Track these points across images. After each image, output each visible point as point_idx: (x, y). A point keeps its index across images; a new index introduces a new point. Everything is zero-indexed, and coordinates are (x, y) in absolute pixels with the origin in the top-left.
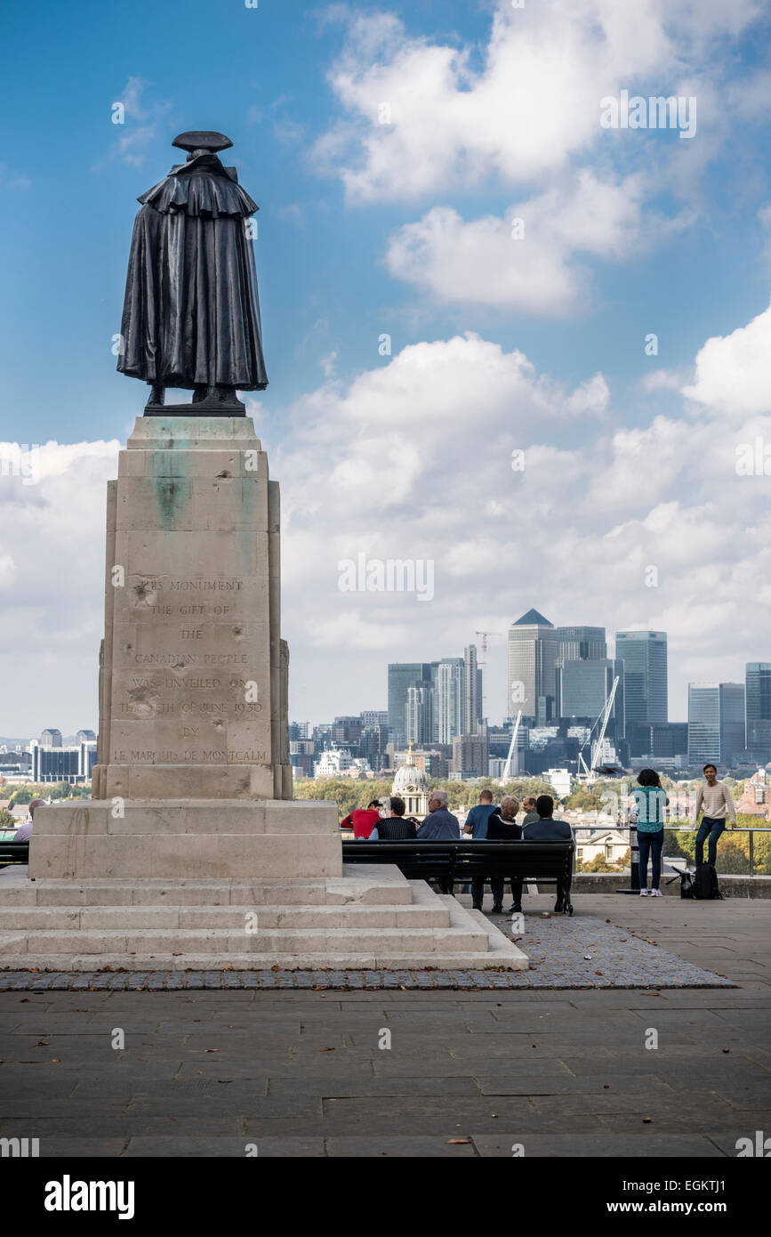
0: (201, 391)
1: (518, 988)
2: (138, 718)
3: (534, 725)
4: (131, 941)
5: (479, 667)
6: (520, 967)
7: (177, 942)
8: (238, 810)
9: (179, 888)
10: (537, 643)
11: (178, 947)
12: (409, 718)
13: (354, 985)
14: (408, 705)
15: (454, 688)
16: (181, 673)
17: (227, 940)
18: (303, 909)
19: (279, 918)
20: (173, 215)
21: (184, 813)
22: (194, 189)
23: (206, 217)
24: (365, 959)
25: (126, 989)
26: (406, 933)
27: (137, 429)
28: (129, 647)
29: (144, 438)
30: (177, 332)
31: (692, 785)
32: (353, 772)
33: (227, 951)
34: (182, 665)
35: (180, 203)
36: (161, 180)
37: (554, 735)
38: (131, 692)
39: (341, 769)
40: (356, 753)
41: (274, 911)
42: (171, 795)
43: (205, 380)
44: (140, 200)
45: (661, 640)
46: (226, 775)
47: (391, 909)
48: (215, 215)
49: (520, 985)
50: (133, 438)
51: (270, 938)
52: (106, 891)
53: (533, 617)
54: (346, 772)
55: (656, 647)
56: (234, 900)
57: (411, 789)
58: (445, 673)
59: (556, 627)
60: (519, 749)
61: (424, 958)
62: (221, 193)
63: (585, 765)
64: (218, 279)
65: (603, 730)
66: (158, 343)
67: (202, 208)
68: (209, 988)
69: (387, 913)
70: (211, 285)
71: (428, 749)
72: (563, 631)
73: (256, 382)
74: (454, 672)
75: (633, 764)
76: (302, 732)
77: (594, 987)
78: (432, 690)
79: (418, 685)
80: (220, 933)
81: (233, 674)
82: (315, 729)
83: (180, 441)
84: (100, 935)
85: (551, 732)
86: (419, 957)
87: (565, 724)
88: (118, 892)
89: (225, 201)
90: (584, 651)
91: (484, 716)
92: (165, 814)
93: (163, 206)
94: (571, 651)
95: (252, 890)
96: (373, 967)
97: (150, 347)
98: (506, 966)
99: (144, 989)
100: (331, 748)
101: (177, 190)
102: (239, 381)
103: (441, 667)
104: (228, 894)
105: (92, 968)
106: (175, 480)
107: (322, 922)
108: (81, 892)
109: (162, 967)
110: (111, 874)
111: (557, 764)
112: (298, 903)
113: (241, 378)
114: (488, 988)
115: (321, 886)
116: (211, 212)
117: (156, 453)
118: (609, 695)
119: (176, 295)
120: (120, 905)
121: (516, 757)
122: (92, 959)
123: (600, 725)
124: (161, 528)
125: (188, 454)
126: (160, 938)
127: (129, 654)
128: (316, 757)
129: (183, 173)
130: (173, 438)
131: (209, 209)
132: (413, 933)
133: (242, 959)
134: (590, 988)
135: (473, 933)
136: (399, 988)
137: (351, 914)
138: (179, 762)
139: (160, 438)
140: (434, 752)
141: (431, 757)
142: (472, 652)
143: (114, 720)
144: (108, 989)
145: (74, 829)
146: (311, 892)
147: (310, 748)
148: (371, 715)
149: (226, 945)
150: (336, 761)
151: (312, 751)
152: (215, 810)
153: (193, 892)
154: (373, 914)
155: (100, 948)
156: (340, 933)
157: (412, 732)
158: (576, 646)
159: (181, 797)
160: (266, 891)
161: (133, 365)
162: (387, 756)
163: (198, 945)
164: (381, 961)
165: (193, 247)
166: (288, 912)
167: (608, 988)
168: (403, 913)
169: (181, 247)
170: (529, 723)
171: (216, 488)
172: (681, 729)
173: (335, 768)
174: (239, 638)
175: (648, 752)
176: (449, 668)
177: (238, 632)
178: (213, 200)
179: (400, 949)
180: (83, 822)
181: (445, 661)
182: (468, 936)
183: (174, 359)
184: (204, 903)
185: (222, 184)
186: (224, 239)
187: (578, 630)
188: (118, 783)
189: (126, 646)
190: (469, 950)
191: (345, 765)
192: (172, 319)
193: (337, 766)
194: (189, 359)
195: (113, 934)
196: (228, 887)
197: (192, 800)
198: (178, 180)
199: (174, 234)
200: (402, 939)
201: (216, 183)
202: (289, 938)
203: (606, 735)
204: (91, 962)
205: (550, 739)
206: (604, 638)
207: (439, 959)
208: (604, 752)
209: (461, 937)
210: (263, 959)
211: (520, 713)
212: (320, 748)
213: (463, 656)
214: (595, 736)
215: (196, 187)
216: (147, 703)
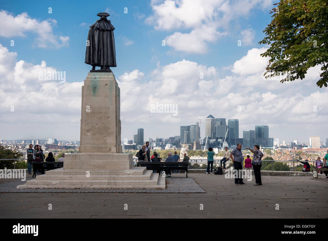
0: (102, 67)
1: (159, 193)
2: (88, 136)
3: (211, 139)
4: (82, 183)
5: (199, 127)
6: (163, 188)
7: (92, 183)
8: (107, 155)
9: (94, 171)
10: (211, 122)
11: (92, 184)
12: (185, 137)
13: (124, 192)
14: (184, 135)
15: (194, 131)
16: (97, 126)
17: (102, 182)
18: (119, 176)
19: (114, 178)
20: (96, 30)
21: (96, 156)
22: (101, 25)
23: (103, 30)
24: (130, 187)
25: (76, 193)
26: (140, 181)
27: (88, 75)
28: (86, 121)
29: (90, 77)
30: (97, 55)
31: (244, 151)
32: (173, 148)
33: (102, 185)
34: (97, 125)
35: (98, 28)
36: (94, 23)
37: (215, 141)
38: (86, 130)
39: (170, 148)
40: (174, 144)
41: (113, 176)
42: (94, 152)
43: (103, 65)
44: (90, 27)
45: (237, 121)
46: (106, 148)
47: (138, 176)
48: (105, 30)
49: (160, 192)
50: (88, 77)
51: (111, 182)
52: (78, 172)
53: (211, 116)
54: (171, 149)
55: (236, 123)
56: (105, 174)
57: (184, 152)
58: (192, 128)
59: (215, 118)
60: (208, 144)
61: (143, 187)
62: (107, 26)
63: (221, 147)
64: (106, 44)
65: (225, 140)
66: (93, 57)
67: (102, 28)
68: (94, 193)
69: (137, 177)
70: (104, 45)
71: (189, 144)
72: (217, 119)
73: (114, 65)
74: (194, 128)
75: (231, 147)
76: (162, 140)
77: (176, 193)
78: (189, 131)
79: (187, 130)
80: (101, 181)
81: (108, 127)
82: (165, 140)
83: (97, 78)
84: (76, 181)
85: (214, 140)
86: (142, 186)
87: (217, 139)
88: (81, 172)
89: (107, 27)
90: (221, 123)
91: (200, 137)
92: (92, 156)
93: (94, 28)
94: (218, 123)
95: (109, 172)
96: (132, 188)
97: (91, 58)
98: (160, 188)
99: (80, 193)
100: (168, 144)
101: (97, 25)
102: (110, 65)
103: (191, 126)
104: (104, 173)
105: (73, 188)
106: (96, 86)
107: (123, 179)
108: (73, 172)
109: (88, 188)
110: (80, 168)
111: (215, 147)
112: (119, 175)
113: (110, 64)
114: (153, 193)
115: (124, 171)
116: (104, 30)
117: (92, 80)
118: (226, 131)
119: (97, 47)
120: (81, 175)
121: (207, 145)
122: (74, 186)
123: (224, 139)
124: (93, 96)
125: (99, 80)
126: (88, 182)
127: (86, 122)
128: (165, 145)
129: (99, 21)
130: (96, 77)
131: (104, 29)
132: (142, 181)
133: (105, 186)
134: (175, 193)
135: (154, 181)
136: (134, 193)
137: (129, 177)
138: (97, 145)
139: (93, 77)
140: (190, 144)
141: (189, 145)
142: (198, 123)
143: (83, 136)
144: (73, 193)
145: (73, 159)
146: (122, 172)
147: (164, 143)
148: (177, 137)
149: (102, 183)
150: (169, 146)
151: (164, 144)
152: (103, 155)
153: (96, 172)
154: (134, 177)
155: (76, 184)
156: (126, 181)
157: (185, 140)
158: (220, 122)
159: (97, 152)
160: (112, 172)
161: (88, 62)
162: (180, 145)
163: (96, 183)
164: (134, 187)
165: (101, 37)
166: (116, 177)
167: (179, 193)
168: (140, 177)
169: (98, 37)
170: (210, 138)
171: (104, 87)
172: (241, 140)
173: (169, 148)
174: (109, 119)
175: (235, 145)
176: (193, 127)
177: (109, 118)
178: (105, 27)
179: (139, 184)
180: (75, 157)
181: (192, 125)
182: (153, 182)
183: (96, 60)
184: (99, 175)
185: (107, 24)
186: (107, 35)
187: (220, 119)
188: (83, 149)
189: (85, 121)
190: (153, 185)
191: (171, 147)
192: (96, 52)
193: (170, 147)
194: (99, 60)
195: (78, 181)
196: (104, 171)
197: (99, 153)
198: (98, 23)
199: (96, 33)
200: (139, 182)
201: (106, 23)
202: (115, 182)
203: (226, 141)
204: (73, 187)
205: (214, 142)
206: (225, 121)
207: (147, 187)
208: (225, 144)
209: (152, 182)
210: (109, 186)
211: (208, 136)
212: (166, 143)
213: (196, 124)
214: (223, 141)
215: (102, 24)
216: (90, 133)
